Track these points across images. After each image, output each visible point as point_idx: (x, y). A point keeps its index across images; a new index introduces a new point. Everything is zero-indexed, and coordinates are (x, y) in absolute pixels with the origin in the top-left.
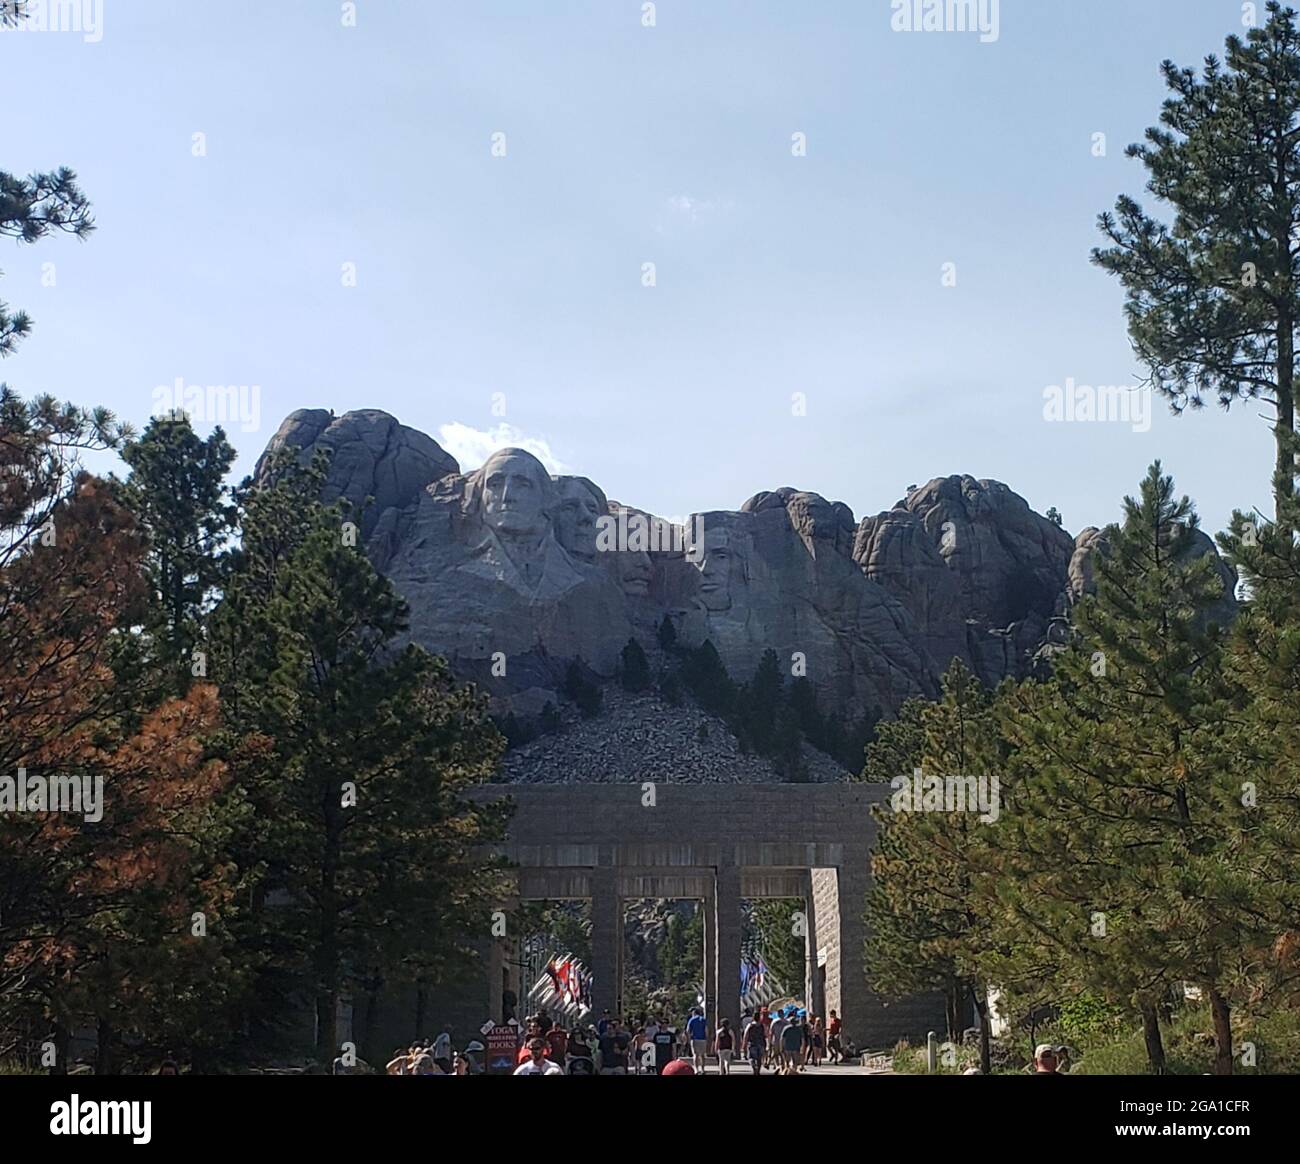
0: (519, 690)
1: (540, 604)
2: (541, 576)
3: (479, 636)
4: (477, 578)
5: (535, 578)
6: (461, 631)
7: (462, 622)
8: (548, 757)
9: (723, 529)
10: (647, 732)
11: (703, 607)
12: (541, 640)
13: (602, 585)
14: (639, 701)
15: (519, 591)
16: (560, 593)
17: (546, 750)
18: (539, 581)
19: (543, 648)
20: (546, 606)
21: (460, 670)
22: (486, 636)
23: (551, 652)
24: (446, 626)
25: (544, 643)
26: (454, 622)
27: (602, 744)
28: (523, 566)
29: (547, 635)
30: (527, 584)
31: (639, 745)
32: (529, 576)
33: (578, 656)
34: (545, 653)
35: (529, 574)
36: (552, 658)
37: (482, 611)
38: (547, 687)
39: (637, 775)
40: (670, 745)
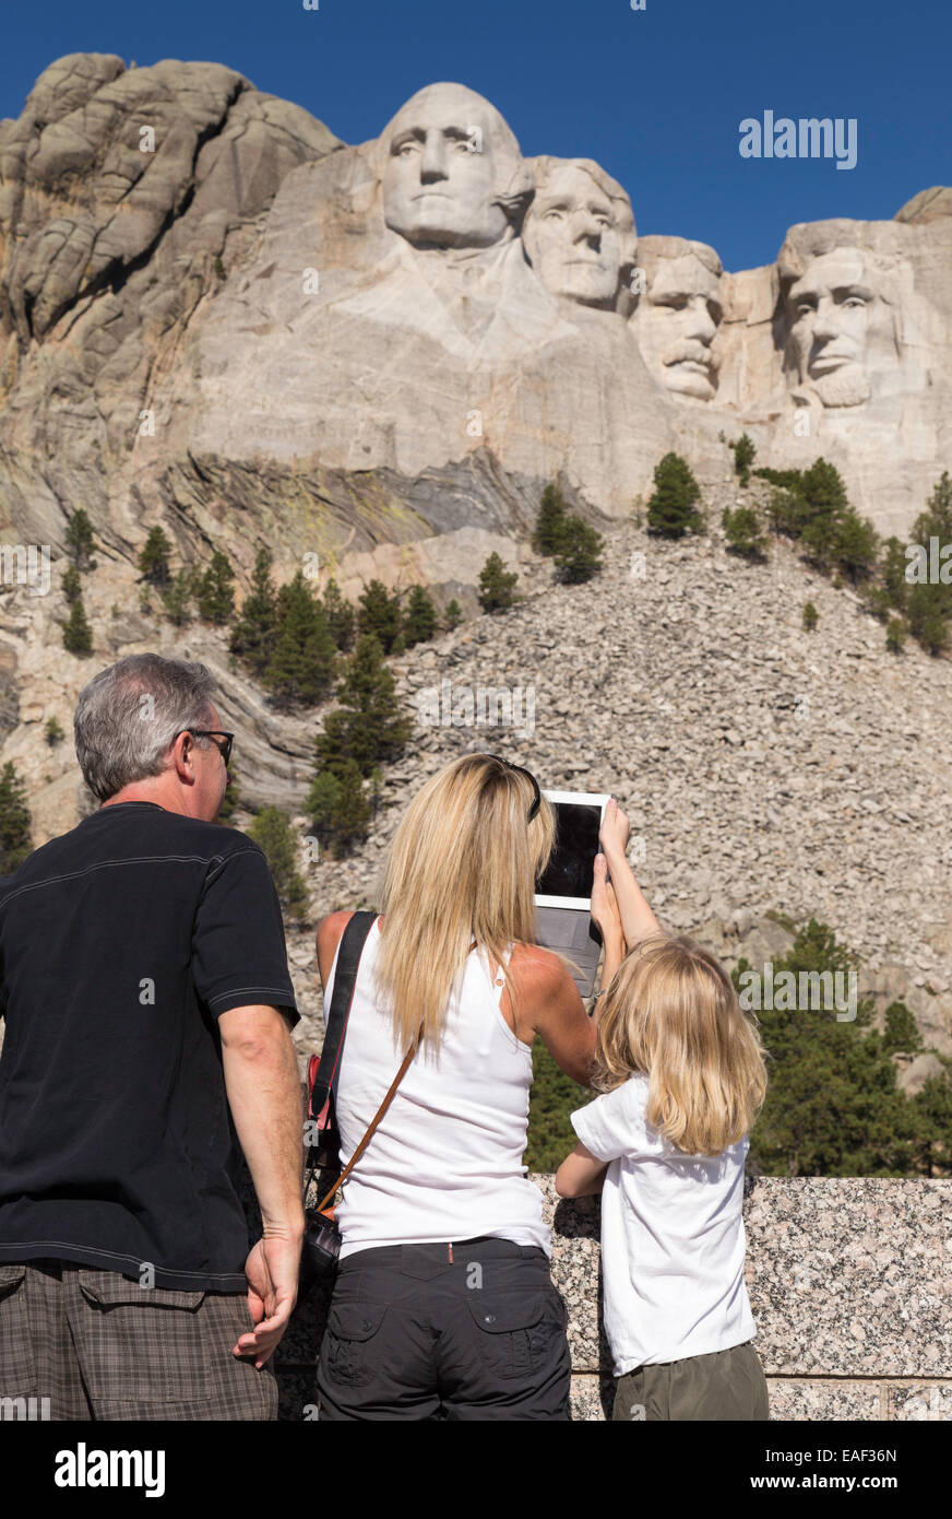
0: (437, 531)
1: (486, 368)
2: (491, 318)
3: (362, 426)
4: (366, 323)
5: (479, 324)
6: (329, 417)
7: (331, 401)
8: (490, 654)
9: (852, 252)
10: (694, 608)
11: (815, 402)
12: (487, 439)
13: (614, 346)
14: (679, 554)
15: (444, 343)
16: (529, 349)
17: (483, 640)
18: (486, 326)
19: (491, 455)
20: (499, 373)
21: (323, 492)
22: (377, 427)
23: (507, 464)
24: (299, 411)
25: (493, 446)
26: (318, 401)
27: (600, 626)
28: (458, 301)
29: (500, 430)
30: (466, 332)
31: (675, 632)
32: (466, 317)
33: (560, 474)
34: (495, 465)
35: (469, 314)
36: (509, 475)
37: (372, 381)
38: (497, 528)
39: (669, 685)
40: (740, 630)
